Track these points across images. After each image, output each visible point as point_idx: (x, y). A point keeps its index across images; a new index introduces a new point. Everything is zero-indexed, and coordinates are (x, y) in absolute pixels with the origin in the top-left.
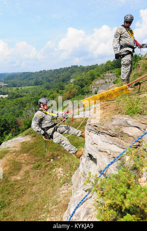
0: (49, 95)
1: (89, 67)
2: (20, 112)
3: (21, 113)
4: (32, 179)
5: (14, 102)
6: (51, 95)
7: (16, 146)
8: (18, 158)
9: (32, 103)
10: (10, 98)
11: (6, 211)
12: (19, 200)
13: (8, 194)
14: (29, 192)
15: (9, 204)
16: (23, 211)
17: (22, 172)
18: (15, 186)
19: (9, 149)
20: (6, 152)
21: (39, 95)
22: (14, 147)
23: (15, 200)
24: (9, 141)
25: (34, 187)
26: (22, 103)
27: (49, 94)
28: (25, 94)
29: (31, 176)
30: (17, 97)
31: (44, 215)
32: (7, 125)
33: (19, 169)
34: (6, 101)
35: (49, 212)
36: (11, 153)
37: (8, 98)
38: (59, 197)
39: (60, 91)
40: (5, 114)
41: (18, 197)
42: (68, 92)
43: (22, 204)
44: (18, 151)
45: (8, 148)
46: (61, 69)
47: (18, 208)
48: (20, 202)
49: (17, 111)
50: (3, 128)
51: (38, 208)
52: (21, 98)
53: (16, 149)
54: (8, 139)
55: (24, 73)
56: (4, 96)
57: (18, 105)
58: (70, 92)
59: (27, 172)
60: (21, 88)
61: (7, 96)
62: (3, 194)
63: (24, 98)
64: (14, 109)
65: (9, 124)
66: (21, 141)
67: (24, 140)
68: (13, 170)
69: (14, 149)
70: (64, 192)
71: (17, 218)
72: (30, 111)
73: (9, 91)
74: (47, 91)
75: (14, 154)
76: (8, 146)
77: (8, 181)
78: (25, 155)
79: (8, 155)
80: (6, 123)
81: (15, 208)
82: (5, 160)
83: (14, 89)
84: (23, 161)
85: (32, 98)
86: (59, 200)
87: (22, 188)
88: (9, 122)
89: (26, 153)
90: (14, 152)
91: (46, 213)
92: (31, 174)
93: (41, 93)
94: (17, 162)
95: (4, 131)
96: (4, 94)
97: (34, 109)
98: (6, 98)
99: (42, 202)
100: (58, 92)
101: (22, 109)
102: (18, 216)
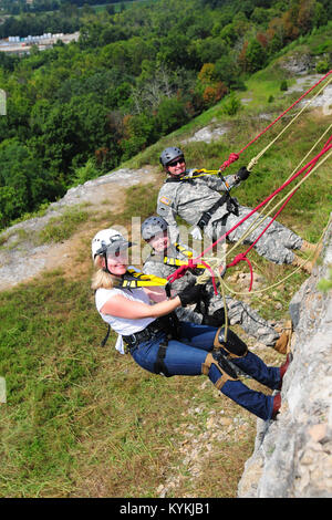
0: (218, 31)
2: (122, 93)
3: (125, 94)
5: (101, 58)
6: (226, 30)
7: (110, 199)
9: (161, 59)
10: (86, 44)
11: (85, 389)
12: (124, 362)
13: (90, 341)
15: (94, 371)
16: (134, 392)
19: (88, 210)
20: (79, 219)
21: (183, 29)
22: (104, 203)
23: (111, 359)
24: (89, 183)
26: (127, 59)
27: (217, 24)
28: (136, 27)
30: (110, 39)
31: (197, 410)
32: (79, 134)
34: (73, 53)
35: (213, 402)
36: (95, 221)
37: (82, 45)
39: (258, 11)
40: (74, 98)
42: (286, 15)
43: (134, 374)
44: (118, 216)
45: (87, 205)
47: (120, 384)
48: (125, 368)
49: (112, 89)
50: (68, 146)
51: (181, 389)
52: (123, 42)
53: (113, 209)
54: (87, 179)
56: (68, 38)
57: (115, 69)
58: (294, 14)
60: (123, 8)
61: (76, 36)
62: (76, 343)
63: (133, 43)
64: (103, 83)
65: (87, 134)
66: (126, 186)
67: (135, 182)
69: (104, 209)
71: (116, 410)
72: (154, 89)
73: (85, 20)
74: (213, 14)
76: (85, 199)
77: (89, 306)
79: (89, 228)
80: (78, 127)
81: (111, 385)
82: (79, 241)
83: (101, 10)
85: (161, 40)
88: (88, 123)
91: (203, 406)
93: (191, 22)
95: (73, 153)
96: (67, 30)
97: (166, 80)
98: (73, 43)
100: (248, 15)
101: (129, 80)
102: (121, 406)
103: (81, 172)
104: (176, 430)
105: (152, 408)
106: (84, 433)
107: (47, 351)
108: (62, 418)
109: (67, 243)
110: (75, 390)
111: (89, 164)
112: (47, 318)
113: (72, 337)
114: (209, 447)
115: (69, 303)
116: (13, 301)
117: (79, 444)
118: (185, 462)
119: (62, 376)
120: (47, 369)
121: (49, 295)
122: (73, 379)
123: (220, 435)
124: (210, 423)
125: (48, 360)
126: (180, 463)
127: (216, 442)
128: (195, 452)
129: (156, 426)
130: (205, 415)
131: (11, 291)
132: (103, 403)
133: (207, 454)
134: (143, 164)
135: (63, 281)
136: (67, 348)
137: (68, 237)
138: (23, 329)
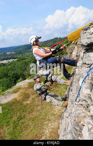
1: (65, 37)
2: (25, 68)
3: (26, 69)
4: (37, 102)
5: (21, 63)
8: (27, 91)
11: (23, 121)
12: (30, 114)
13: (23, 111)
14: (36, 109)
15: (24, 117)
16: (33, 120)
17: (30, 99)
18: (27, 107)
19: (21, 87)
20: (19, 89)
22: (24, 86)
24: (21, 82)
25: (39, 107)
26: (26, 63)
28: (27, 57)
29: (36, 101)
30: (22, 59)
32: (18, 76)
33: (29, 97)
34: (16, 62)
35: (50, 120)
37: (17, 61)
38: (55, 111)
40: (16, 70)
41: (29, 113)
43: (33, 117)
44: (27, 88)
46: (48, 40)
47: (30, 119)
48: (31, 116)
49: (23, 68)
50: (15, 79)
51: (43, 119)
52: (25, 60)
53: (26, 86)
54: (20, 82)
55: (26, 45)
57: (24, 64)
59: (33, 99)
60: (25, 54)
61: (16, 59)
63: (27, 60)
64: (21, 67)
66: (28, 82)
67: (29, 81)
68: (24, 98)
69: (24, 87)
70: (58, 108)
73: (18, 57)
75: (24, 89)
76: (20, 85)
77: (22, 104)
78: (31, 89)
79: (21, 90)
81: (28, 119)
82: (19, 93)
83: (21, 55)
84: (30, 93)
85: (32, 59)
86: (55, 113)
87: (31, 108)
88: (19, 74)
89: (31, 88)
90: (24, 88)
91: (48, 121)
92: (36, 100)
94: (27, 94)
96: (15, 59)
98: (16, 61)
99: (44, 115)
101: (26, 66)
102: (31, 124)
103: (19, 80)
104: (43, 127)
105: (37, 123)
106: (23, 130)
107: (14, 114)
108: (18, 127)
109: (17, 93)
110: (21, 121)
111: (21, 79)
112: (14, 107)
113: (19, 111)
114: (50, 129)
115: (18, 104)
116: (7, 105)
117: (22, 132)
118: (45, 133)
119: (18, 119)
120: (15, 118)
121: (14, 103)
122: (20, 119)
123: (52, 127)
124: (50, 125)
125: (15, 116)
126: (44, 133)
127: (51, 128)
128: (47, 131)
129: (38, 127)
130: (48, 123)
131: (6, 103)
132: (27, 123)
133: (50, 131)
134: (31, 78)
135: (17, 100)
136: (18, 113)
137: (17, 92)
138: (9, 110)
